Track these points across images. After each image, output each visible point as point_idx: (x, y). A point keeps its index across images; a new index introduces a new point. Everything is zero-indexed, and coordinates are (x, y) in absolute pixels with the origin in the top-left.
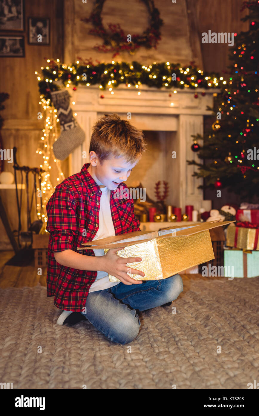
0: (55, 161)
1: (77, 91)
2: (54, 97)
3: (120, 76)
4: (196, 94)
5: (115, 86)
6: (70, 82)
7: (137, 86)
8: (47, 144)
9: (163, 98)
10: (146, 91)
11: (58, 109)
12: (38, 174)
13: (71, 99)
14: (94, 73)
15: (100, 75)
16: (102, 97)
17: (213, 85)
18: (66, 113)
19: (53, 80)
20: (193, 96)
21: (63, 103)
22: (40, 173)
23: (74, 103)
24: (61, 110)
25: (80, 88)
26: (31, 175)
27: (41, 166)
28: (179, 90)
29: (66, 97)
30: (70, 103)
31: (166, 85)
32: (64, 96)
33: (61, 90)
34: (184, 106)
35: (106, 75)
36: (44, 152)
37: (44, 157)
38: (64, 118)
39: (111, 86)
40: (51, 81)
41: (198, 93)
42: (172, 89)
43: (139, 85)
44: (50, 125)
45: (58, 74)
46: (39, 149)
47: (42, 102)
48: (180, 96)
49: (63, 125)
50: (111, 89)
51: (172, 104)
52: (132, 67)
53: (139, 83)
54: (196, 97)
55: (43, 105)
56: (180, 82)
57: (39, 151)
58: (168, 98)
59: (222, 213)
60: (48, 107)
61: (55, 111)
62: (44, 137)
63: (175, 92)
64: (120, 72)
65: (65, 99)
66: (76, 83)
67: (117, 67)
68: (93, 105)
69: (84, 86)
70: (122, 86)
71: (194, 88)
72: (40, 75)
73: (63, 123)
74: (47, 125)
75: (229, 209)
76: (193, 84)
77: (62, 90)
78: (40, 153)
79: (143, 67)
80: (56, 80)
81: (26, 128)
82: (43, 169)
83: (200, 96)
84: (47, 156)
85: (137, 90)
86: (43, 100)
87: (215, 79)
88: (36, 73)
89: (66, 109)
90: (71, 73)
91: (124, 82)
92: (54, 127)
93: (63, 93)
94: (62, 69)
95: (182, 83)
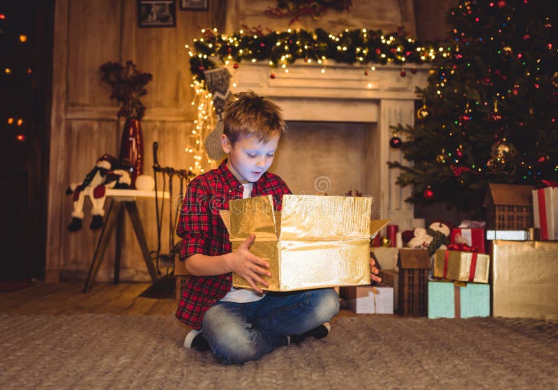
0: (209, 161)
1: (238, 69)
2: (208, 76)
3: (298, 48)
4: (403, 71)
5: (290, 61)
6: (230, 57)
7: (320, 62)
8: (199, 140)
9: (357, 77)
10: (334, 68)
11: (213, 93)
12: (186, 178)
13: (232, 79)
14: (263, 45)
15: (271, 47)
16: (273, 77)
17: (428, 58)
18: (223, 97)
19: (209, 55)
20: (398, 73)
21: (219, 84)
22: (189, 177)
23: (235, 85)
24: (217, 94)
25: (244, 65)
26: (176, 179)
27: (191, 168)
28: (379, 65)
29: (224, 76)
30: (231, 85)
31: (361, 59)
32: (222, 75)
33: (218, 68)
34: (386, 88)
35: (278, 47)
36: (195, 150)
37: (195, 157)
38: (221, 105)
39: (285, 62)
40: (205, 57)
41: (405, 69)
42: (370, 65)
43: (324, 61)
44: (204, 115)
45: (214, 47)
46: (189, 146)
47: (195, 84)
48: (380, 74)
49: (219, 113)
50: (284, 66)
51: (370, 86)
52: (315, 37)
53: (324, 58)
54: (403, 75)
55: (196, 88)
56: (380, 55)
57: (189, 149)
58: (364, 77)
59: (430, 232)
60: (202, 90)
61: (210, 95)
62: (196, 130)
63: (373, 68)
64: (298, 43)
65: (222, 80)
66: (238, 59)
67: (294, 36)
68: (261, 87)
69: (248, 62)
70: (301, 62)
71: (400, 62)
72: (191, 49)
73: (219, 110)
74: (200, 115)
75: (441, 226)
76: (399, 58)
77: (220, 68)
78: (191, 151)
79: (330, 36)
80: (213, 55)
81: (174, 119)
82: (193, 172)
83: (408, 73)
84: (199, 155)
85: (321, 67)
86: (195, 82)
87: (432, 51)
88: (187, 46)
89: (224, 93)
90: (232, 46)
91: (303, 56)
92: (209, 118)
93: (220, 71)
94: (221, 41)
95: (383, 56)
